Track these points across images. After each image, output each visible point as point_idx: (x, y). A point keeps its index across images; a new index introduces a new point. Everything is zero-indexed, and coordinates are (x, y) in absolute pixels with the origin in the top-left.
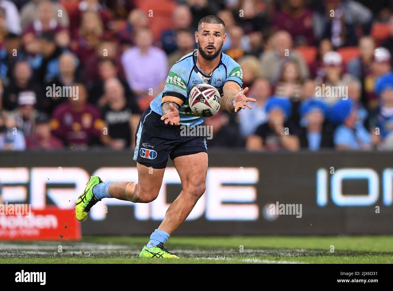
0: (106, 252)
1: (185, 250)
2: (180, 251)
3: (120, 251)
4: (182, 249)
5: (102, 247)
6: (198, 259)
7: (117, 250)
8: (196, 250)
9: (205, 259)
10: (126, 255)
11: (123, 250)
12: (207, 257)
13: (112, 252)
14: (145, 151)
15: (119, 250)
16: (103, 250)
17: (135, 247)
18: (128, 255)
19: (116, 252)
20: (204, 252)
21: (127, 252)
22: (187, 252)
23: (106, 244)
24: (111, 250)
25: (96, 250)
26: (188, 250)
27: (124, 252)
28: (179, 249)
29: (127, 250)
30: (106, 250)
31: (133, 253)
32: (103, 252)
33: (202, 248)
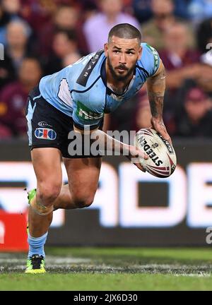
0: (64, 266)
1: (161, 264)
2: (155, 266)
3: (82, 265)
4: (158, 264)
5: (59, 260)
6: (177, 275)
7: (77, 264)
8: (175, 264)
9: (187, 275)
10: (90, 270)
11: (85, 263)
12: (189, 273)
13: (72, 266)
14: (41, 130)
15: (81, 263)
16: (61, 264)
17: (101, 260)
18: (91, 270)
19: (77, 266)
20: (184, 267)
21: (90, 266)
22: (164, 266)
23: (64, 256)
24: (70, 264)
25: (52, 264)
26: (165, 264)
27: (86, 266)
28: (154, 263)
29: (90, 263)
30: (65, 263)
31: (97, 267)
32: (60, 266)
33: (183, 262)
